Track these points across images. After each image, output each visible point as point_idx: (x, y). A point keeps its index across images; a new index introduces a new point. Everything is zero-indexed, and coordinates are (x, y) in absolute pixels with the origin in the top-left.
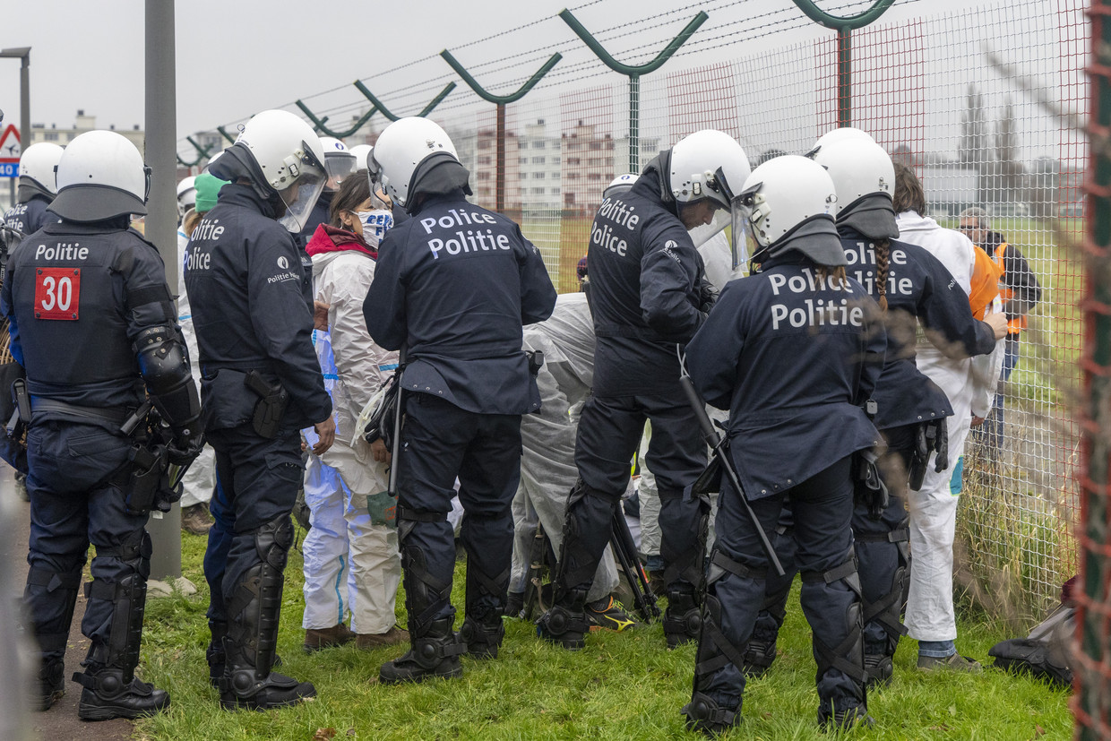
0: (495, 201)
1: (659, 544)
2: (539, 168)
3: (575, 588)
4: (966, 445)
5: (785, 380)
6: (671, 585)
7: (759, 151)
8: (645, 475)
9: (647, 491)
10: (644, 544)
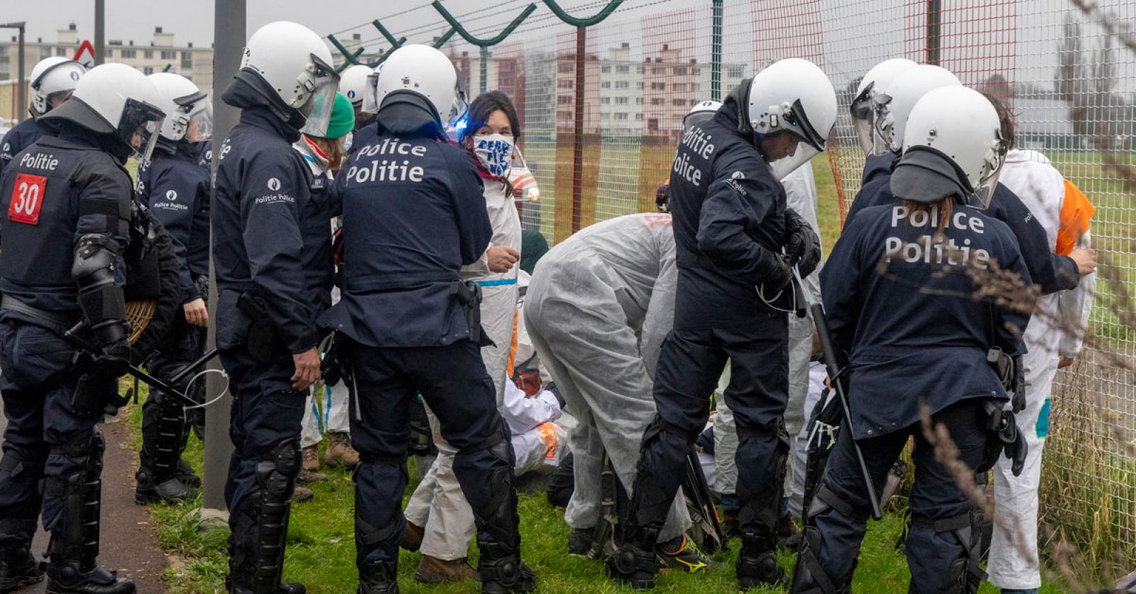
0: (574, 126)
1: (734, 482)
2: (622, 93)
3: (645, 526)
4: (1054, 386)
5: (896, 317)
6: (745, 526)
7: (848, 78)
8: (722, 410)
9: (726, 428)
10: (719, 482)
